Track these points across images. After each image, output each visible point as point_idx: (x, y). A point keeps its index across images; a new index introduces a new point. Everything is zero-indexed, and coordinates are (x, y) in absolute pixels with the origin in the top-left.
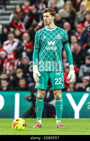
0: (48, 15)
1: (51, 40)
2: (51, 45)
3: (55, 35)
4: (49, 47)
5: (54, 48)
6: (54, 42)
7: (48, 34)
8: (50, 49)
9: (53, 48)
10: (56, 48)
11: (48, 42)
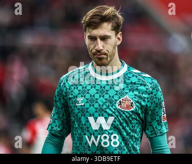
0: (108, 34)
1: (101, 112)
2: (101, 130)
3: (116, 97)
4: (93, 138)
5: (110, 140)
6: (111, 119)
7: (93, 91)
8: (96, 144)
9: (107, 140)
10: (117, 140)
11: (91, 119)
